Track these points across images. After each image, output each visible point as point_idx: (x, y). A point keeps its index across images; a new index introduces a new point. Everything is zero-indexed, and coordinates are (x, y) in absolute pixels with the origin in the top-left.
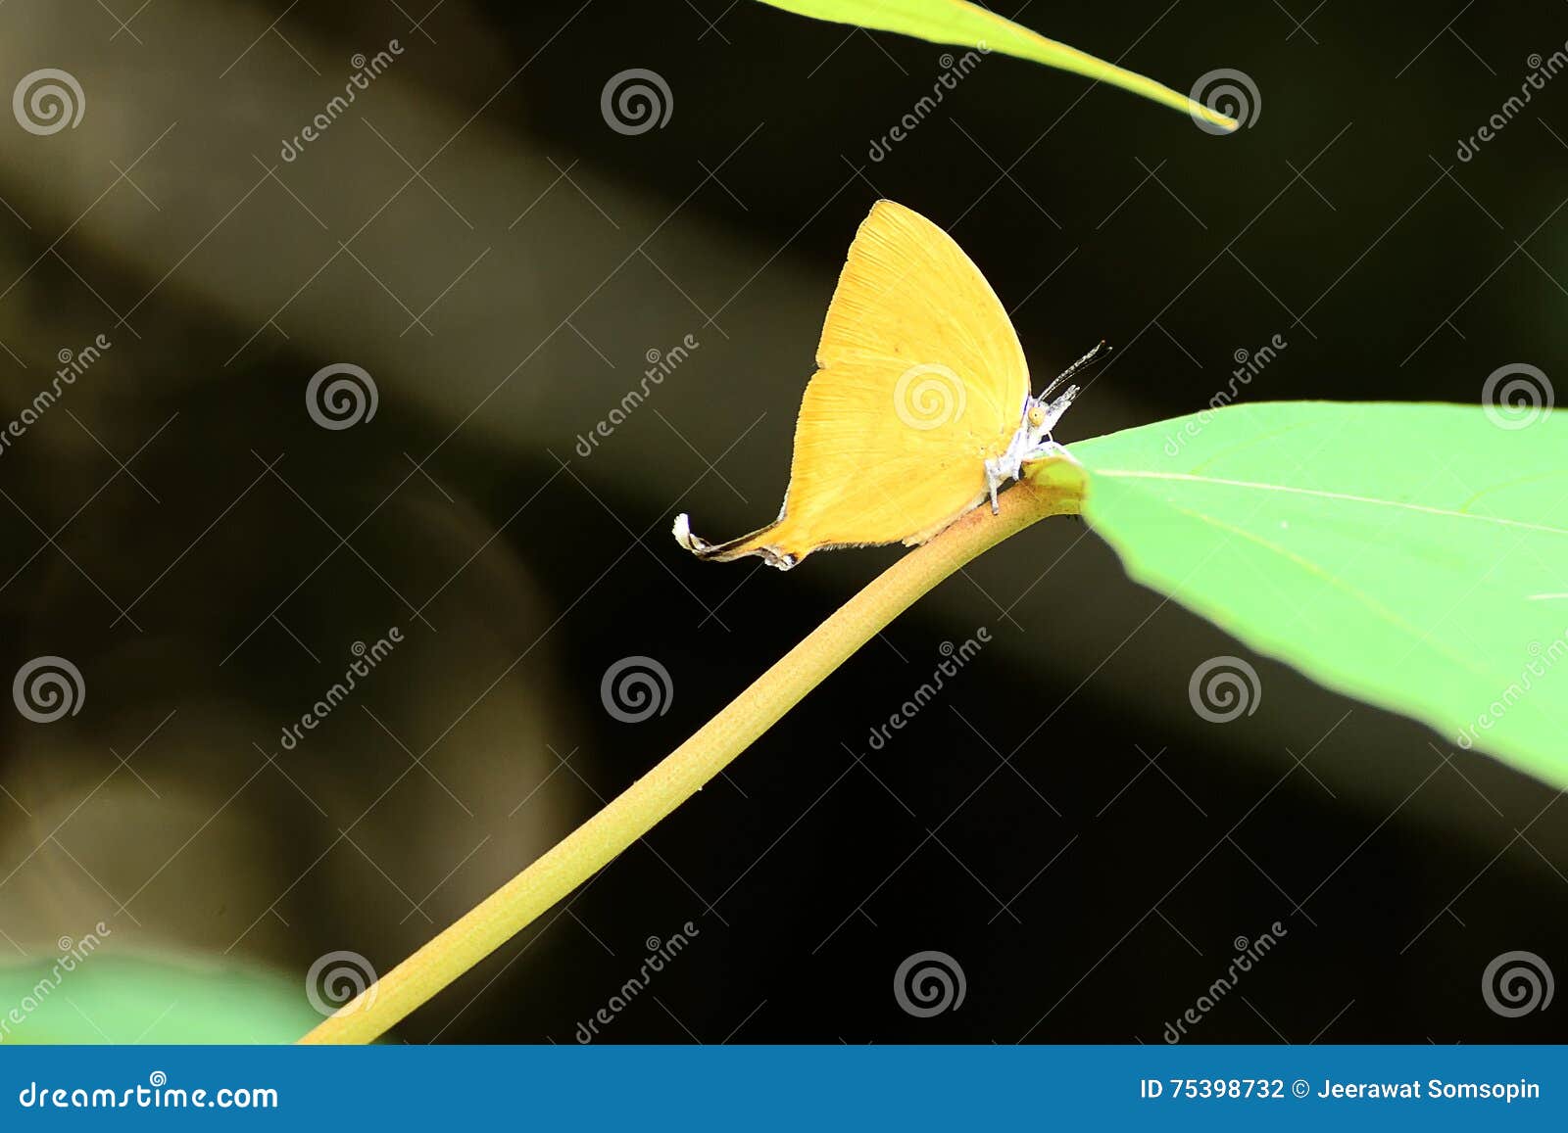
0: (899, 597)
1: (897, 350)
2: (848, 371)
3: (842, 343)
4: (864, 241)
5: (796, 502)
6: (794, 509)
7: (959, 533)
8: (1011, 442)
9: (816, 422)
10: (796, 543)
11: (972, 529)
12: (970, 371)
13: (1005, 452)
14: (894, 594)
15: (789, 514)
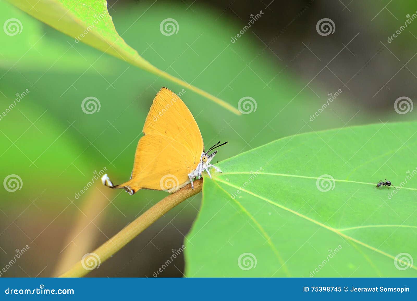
0: (167, 208)
1: (166, 132)
2: (151, 137)
3: (150, 128)
4: (157, 98)
5: (134, 175)
6: (134, 176)
7: (184, 191)
8: (197, 166)
9: (142, 151)
10: (135, 186)
11: (188, 190)
12: (187, 143)
13: (195, 169)
14: (166, 207)
15: (133, 178)
